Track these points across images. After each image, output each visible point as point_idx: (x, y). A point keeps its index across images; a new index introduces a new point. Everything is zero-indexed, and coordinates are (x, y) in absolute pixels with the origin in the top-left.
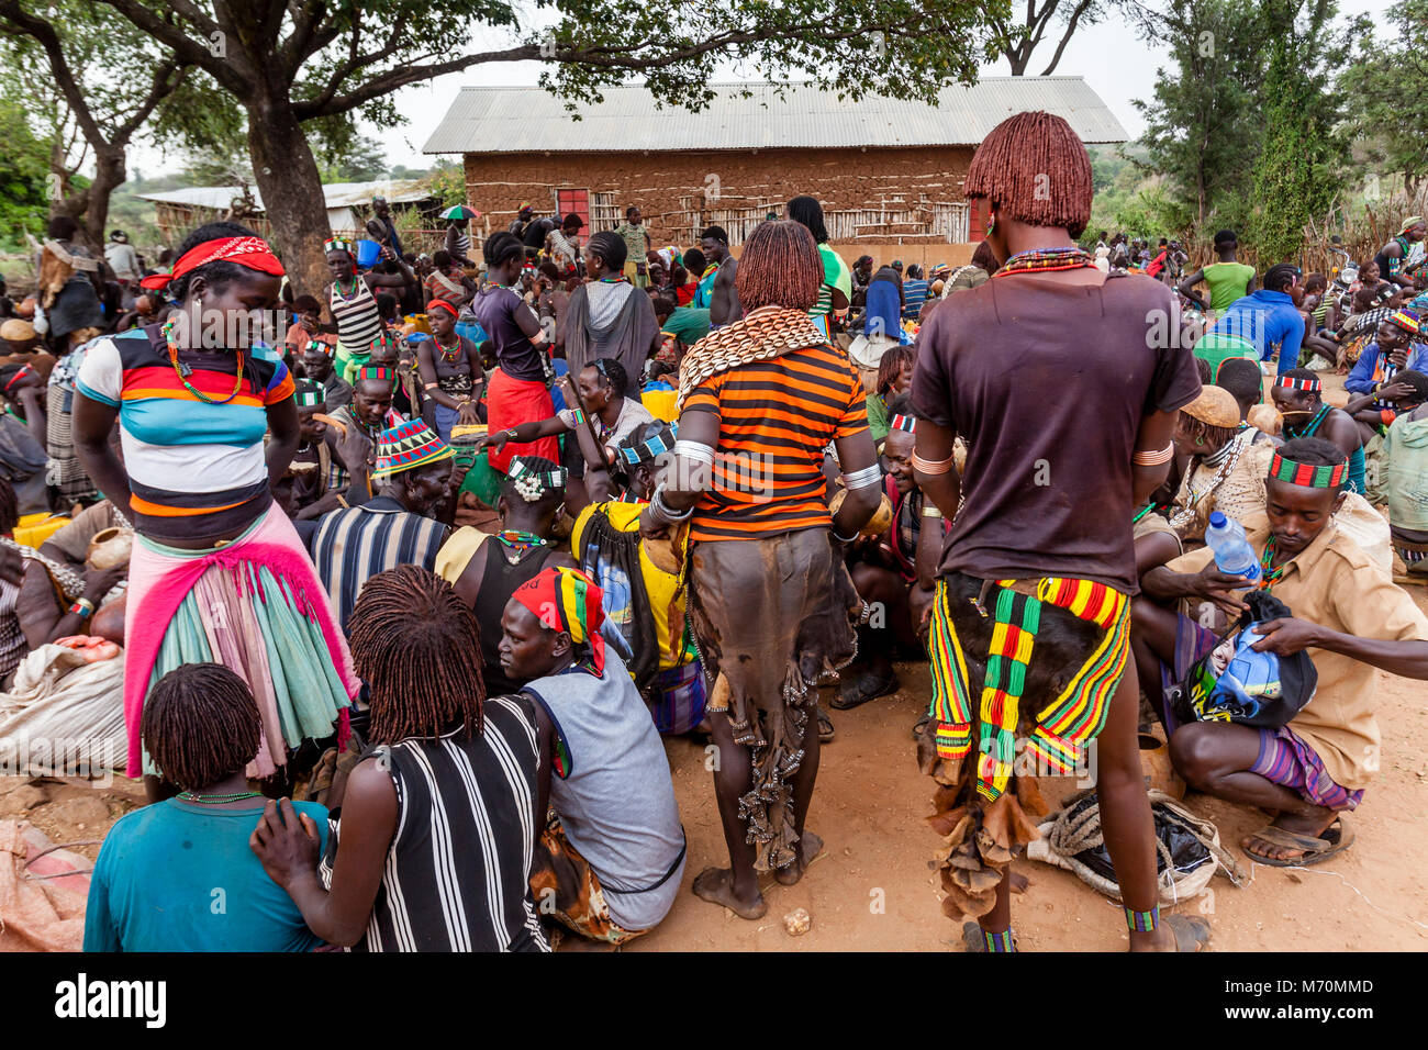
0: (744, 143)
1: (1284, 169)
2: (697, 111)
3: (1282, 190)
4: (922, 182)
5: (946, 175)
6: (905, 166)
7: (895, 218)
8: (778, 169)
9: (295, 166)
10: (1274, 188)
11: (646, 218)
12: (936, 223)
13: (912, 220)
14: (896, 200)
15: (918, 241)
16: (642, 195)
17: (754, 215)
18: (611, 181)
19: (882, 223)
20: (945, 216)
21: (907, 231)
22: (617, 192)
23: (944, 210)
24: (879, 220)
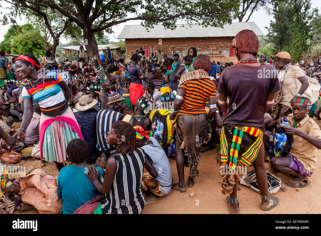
0: (182, 37)
1: (298, 41)
2: (173, 30)
3: (298, 46)
4: (220, 44)
5: (225, 43)
6: (216, 41)
7: (214, 52)
8: (189, 42)
9: (92, 42)
10: (296, 45)
11: (162, 52)
12: (222, 53)
13: (217, 52)
14: (214, 48)
15: (218, 57)
16: (161, 47)
17: (184, 51)
18: (155, 44)
19: (211, 53)
20: (224, 52)
21: (216, 55)
22: (156, 46)
23: (224, 50)
24: (210, 52)
